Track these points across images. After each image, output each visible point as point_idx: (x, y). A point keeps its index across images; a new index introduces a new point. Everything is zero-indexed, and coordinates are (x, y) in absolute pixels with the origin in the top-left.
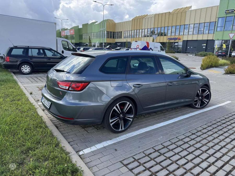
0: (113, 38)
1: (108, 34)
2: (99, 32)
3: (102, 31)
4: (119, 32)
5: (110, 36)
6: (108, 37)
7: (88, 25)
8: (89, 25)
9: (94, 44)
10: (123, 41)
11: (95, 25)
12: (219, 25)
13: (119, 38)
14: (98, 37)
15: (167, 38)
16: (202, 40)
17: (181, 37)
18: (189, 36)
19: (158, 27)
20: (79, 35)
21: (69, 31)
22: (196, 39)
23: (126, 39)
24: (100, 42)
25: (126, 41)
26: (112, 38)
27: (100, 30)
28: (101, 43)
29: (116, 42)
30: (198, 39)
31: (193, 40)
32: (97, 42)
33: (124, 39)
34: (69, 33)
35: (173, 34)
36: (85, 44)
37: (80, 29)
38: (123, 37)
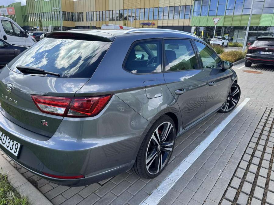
0: (72, 20)
1: (65, 15)
2: (52, 12)
3: (55, 11)
4: (80, 13)
5: (68, 18)
6: (65, 20)
7: (35, 3)
8: (37, 2)
9: (46, 28)
10: (85, 25)
11: (45, 3)
12: (196, 10)
13: (80, 21)
14: (51, 18)
15: (140, 24)
16: (178, 26)
17: (155, 22)
18: (164, 21)
19: (129, 9)
20: (23, 16)
21: (6, 9)
22: (172, 25)
23: (90, 22)
24: (54, 26)
25: (90, 25)
26: (70, 21)
27: (53, 9)
28: (56, 27)
29: (76, 26)
30: (174, 25)
31: (168, 25)
32: (51, 26)
33: (87, 22)
34: (7, 12)
35: (146, 18)
36: (33, 28)
37: (23, 8)
38: (85, 19)
